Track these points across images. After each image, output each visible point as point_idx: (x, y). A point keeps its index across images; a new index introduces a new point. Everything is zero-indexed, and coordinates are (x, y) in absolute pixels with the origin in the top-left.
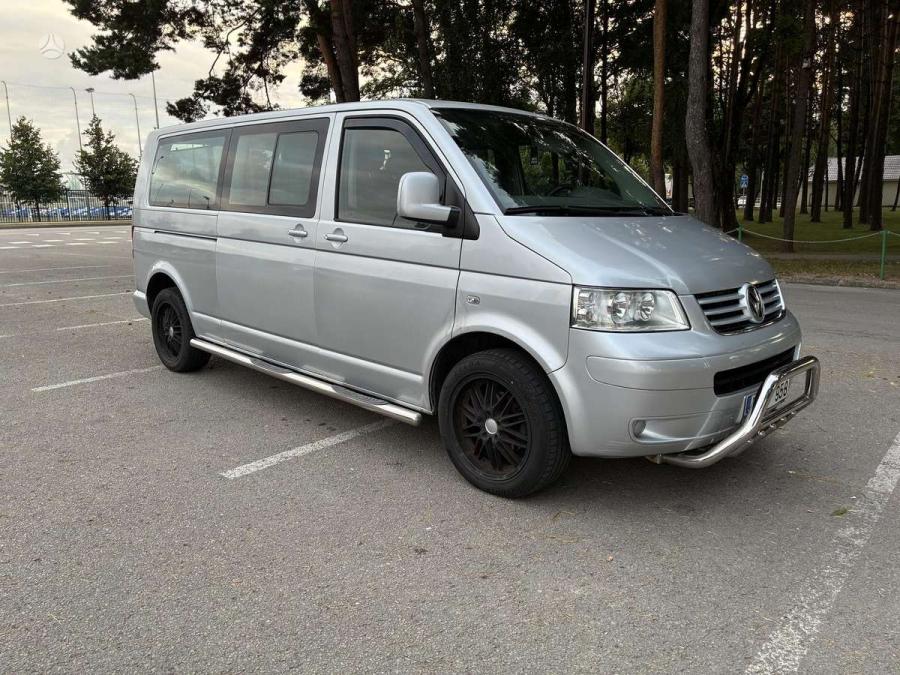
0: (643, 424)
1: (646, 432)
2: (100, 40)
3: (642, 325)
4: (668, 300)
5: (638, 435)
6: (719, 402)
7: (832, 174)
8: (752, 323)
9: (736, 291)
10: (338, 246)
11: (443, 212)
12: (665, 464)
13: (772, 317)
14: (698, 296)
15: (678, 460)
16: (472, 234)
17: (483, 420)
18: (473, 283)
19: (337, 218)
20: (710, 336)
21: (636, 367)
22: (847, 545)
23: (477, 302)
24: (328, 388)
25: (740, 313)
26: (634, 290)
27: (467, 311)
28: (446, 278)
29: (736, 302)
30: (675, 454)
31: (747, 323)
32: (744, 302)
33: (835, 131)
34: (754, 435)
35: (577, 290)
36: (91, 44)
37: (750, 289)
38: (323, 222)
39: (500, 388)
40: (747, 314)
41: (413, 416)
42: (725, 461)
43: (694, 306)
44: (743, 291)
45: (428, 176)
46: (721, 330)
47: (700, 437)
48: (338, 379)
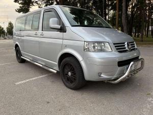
0: (101, 73)
1: (102, 75)
2: (20, 7)
3: (102, 50)
4: (107, 45)
5: (100, 76)
6: (119, 68)
7: (150, 29)
8: (128, 51)
9: (124, 43)
10: (42, 36)
11: (59, 27)
12: (107, 83)
13: (133, 50)
14: (114, 44)
15: (110, 82)
16: (65, 31)
17: (68, 72)
18: (66, 42)
19: (42, 30)
20: (117, 53)
21: (100, 60)
22: (150, 103)
23: (66, 46)
24: (41, 66)
25: (125, 48)
26: (99, 43)
27: (64, 48)
28: (60, 41)
29: (124, 46)
30: (110, 80)
31: (127, 50)
32: (126, 46)
33: (151, 22)
34: (128, 76)
35: (85, 42)
36: (19, 8)
37: (128, 43)
38: (40, 31)
39: (71, 65)
40: (127, 48)
41: (55, 71)
42: (121, 82)
43: (113, 46)
44: (126, 43)
45: (56, 19)
46: (120, 52)
47: (115, 76)
48: (43, 64)
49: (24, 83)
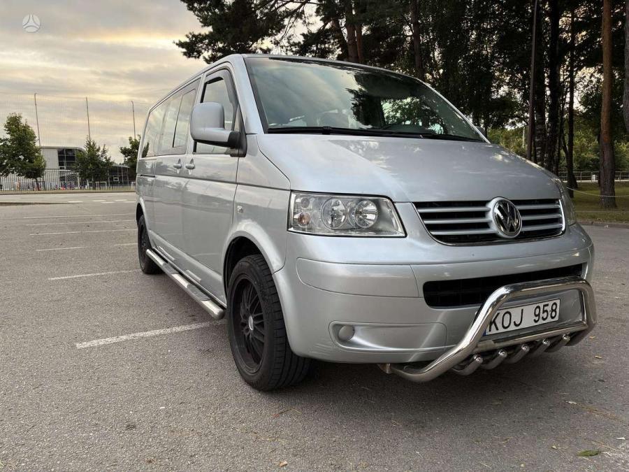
0: (352, 330)
1: (355, 339)
5: (345, 341)
8: (500, 237)
10: (190, 174)
11: (224, 135)
14: (419, 205)
16: (243, 152)
17: (247, 318)
19: (195, 152)
23: (242, 211)
24: (185, 284)
25: (486, 225)
27: (238, 219)
29: (483, 214)
30: (401, 365)
35: (293, 196)
38: (188, 155)
40: (494, 228)
44: (492, 204)
49: (106, 347)
